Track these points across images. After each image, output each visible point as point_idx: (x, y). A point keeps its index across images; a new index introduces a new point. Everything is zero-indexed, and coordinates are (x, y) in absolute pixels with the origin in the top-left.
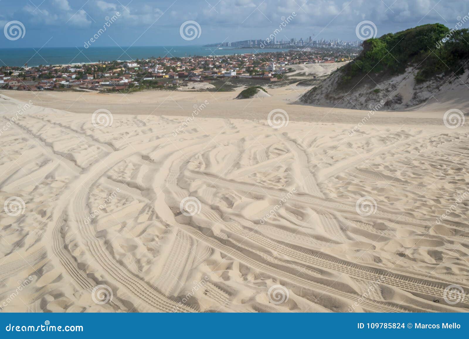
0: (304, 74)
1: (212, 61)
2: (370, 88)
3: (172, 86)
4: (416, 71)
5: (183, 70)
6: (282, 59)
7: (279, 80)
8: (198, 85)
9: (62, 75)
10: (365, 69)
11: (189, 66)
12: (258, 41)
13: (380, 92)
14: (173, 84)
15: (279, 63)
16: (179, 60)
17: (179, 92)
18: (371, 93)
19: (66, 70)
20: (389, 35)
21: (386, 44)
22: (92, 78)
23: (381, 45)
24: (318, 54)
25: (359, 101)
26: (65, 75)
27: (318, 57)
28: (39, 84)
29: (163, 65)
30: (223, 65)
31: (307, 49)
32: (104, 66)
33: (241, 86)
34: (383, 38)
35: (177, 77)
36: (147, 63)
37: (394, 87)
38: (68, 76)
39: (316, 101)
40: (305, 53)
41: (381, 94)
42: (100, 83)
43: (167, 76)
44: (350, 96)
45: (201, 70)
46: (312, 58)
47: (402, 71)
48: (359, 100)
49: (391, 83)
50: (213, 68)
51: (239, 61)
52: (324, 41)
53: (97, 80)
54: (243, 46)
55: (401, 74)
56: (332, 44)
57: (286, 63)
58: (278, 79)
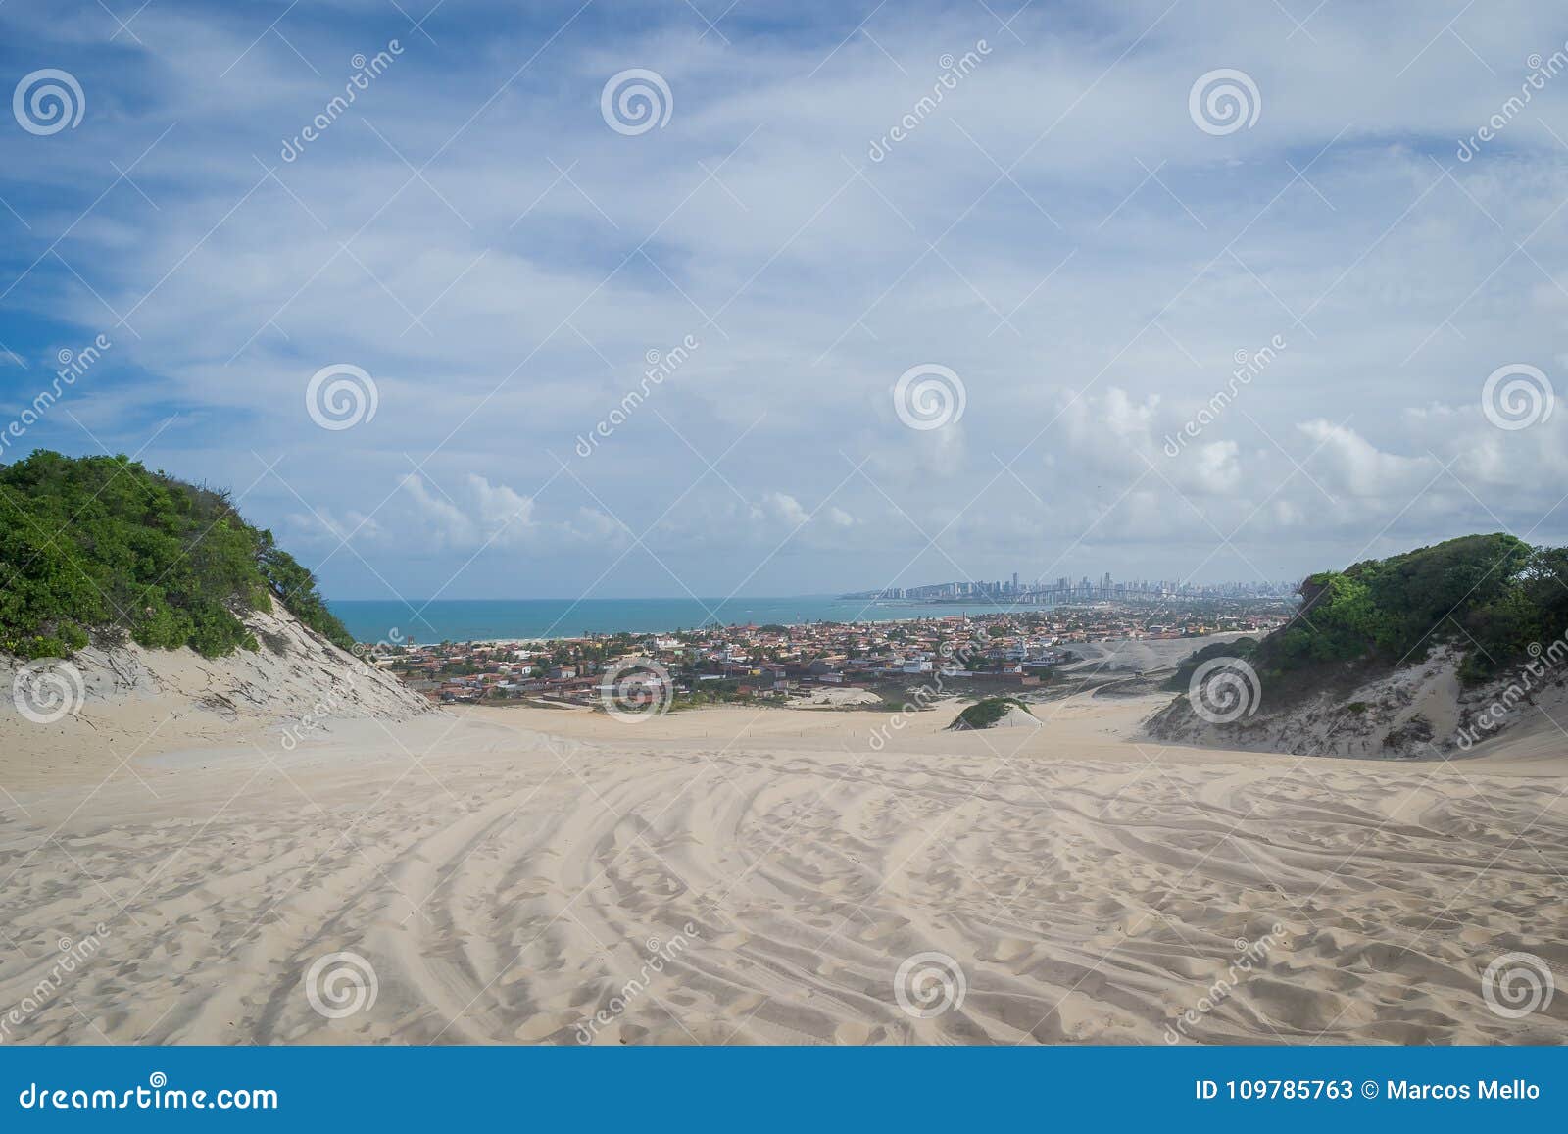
0: (1105, 669)
1: (864, 634)
2: (1338, 701)
3: (773, 696)
4: (1459, 656)
5: (796, 657)
6: (1041, 630)
7: (1043, 682)
8: (838, 696)
9: (498, 666)
10: (1317, 650)
11: (808, 646)
12: (973, 586)
13: (1367, 711)
14: (775, 692)
15: (1037, 640)
16: (779, 631)
17: (791, 711)
18: (1340, 713)
19: (508, 655)
20: (1371, 564)
21: (1364, 587)
22: (572, 674)
23: (1352, 591)
24: (1130, 616)
25: (1311, 734)
26: (505, 667)
27: (1135, 625)
28: (442, 688)
29: (744, 644)
30: (894, 645)
31: (1103, 604)
32: (599, 646)
33: (949, 698)
34: (1355, 572)
35: (784, 675)
36: (704, 639)
37: (1404, 697)
38: (514, 670)
39: (1192, 734)
40: (1098, 615)
41: (1369, 715)
42: (593, 687)
43: (757, 672)
44: (1284, 722)
45: (839, 657)
46: (1117, 627)
47: (1421, 657)
48: (1309, 732)
49: (1394, 687)
50: (871, 651)
51: (932, 634)
52: (1144, 585)
53: (584, 680)
54: (937, 598)
55: (1417, 663)
56: (1164, 591)
57: (1055, 639)
58: (1041, 680)
